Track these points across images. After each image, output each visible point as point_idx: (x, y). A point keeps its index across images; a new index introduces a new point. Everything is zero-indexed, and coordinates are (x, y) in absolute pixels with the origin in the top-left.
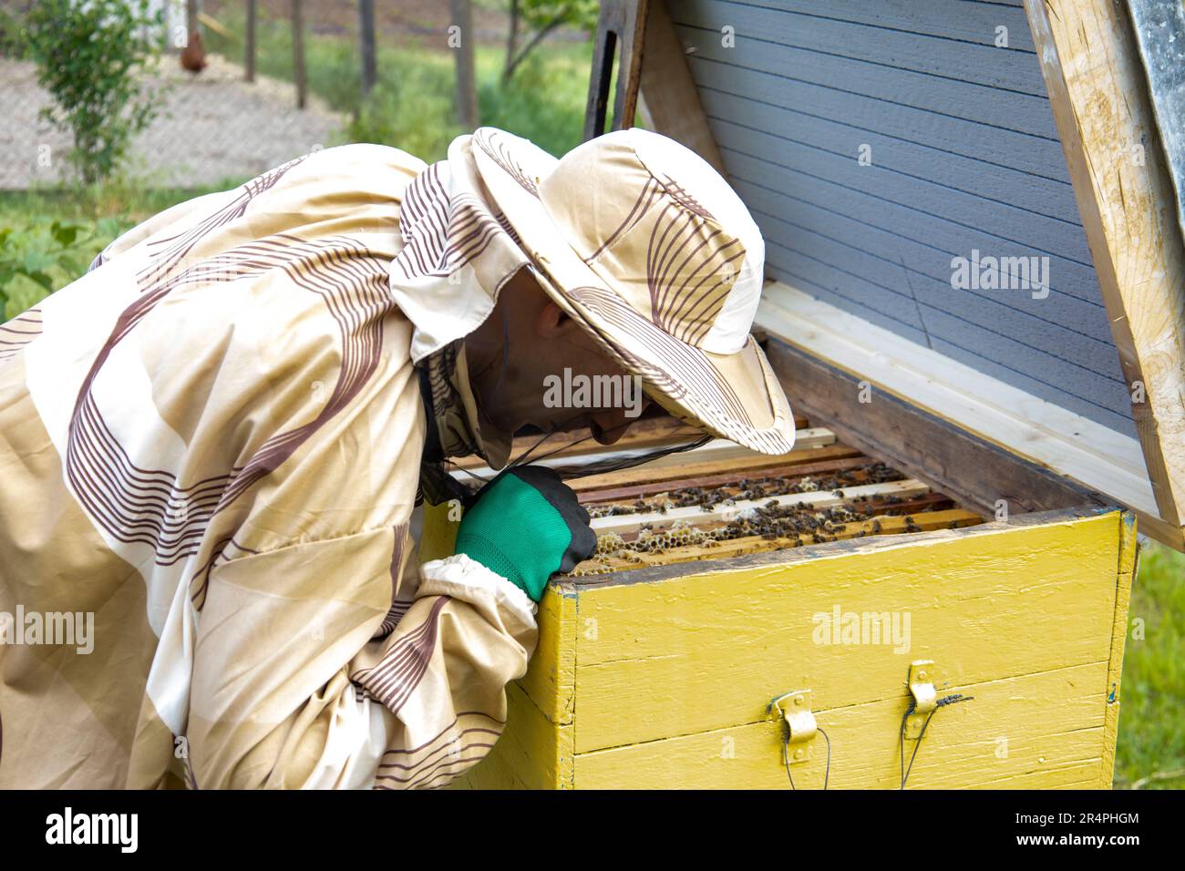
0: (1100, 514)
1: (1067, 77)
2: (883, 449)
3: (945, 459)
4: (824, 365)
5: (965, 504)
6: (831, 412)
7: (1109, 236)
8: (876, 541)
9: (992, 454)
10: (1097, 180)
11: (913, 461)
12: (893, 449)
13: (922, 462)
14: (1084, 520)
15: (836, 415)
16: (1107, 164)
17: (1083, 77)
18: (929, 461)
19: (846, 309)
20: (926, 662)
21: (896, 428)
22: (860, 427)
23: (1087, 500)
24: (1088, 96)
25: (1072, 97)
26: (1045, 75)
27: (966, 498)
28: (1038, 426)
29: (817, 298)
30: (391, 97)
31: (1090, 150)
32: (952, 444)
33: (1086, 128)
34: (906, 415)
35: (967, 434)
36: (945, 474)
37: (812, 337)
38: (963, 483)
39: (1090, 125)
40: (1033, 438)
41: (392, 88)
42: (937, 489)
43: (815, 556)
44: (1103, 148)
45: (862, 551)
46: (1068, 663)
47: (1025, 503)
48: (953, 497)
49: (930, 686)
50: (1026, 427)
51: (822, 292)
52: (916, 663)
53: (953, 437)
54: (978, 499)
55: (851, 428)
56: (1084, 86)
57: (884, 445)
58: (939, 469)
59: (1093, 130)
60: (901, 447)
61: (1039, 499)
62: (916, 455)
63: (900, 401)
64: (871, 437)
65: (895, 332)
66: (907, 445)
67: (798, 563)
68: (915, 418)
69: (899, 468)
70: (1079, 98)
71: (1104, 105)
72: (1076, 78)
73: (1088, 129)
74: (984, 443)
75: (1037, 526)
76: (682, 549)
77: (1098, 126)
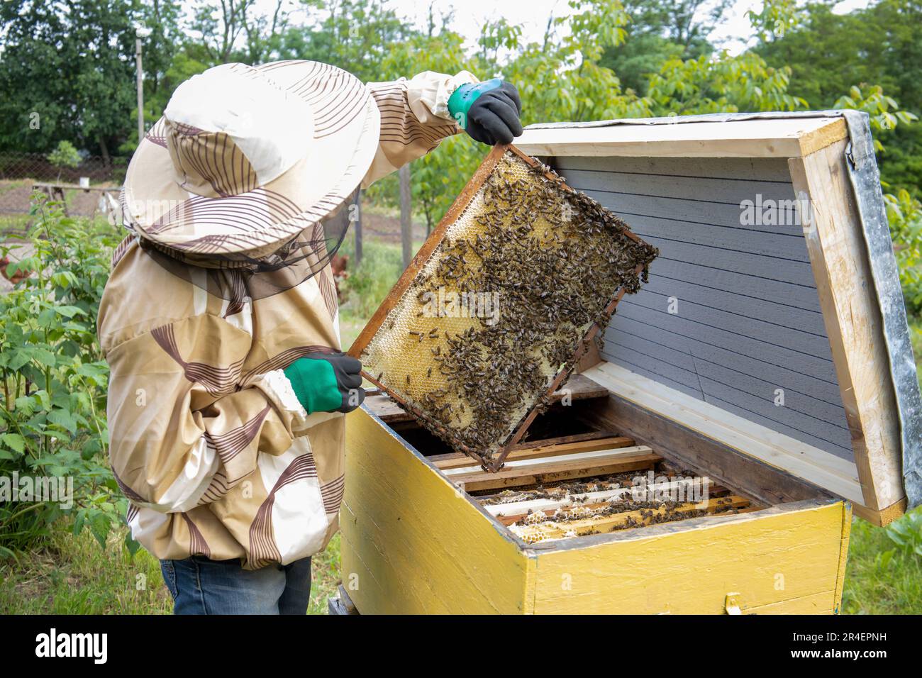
0: (832, 503)
1: (824, 247)
2: (684, 459)
3: (723, 466)
4: (646, 410)
5: (737, 493)
6: (650, 436)
7: (844, 340)
8: (706, 521)
9: (755, 465)
10: (838, 308)
11: (703, 466)
12: (689, 459)
13: (709, 468)
14: (823, 507)
15: (653, 438)
16: (844, 299)
17: (832, 248)
18: (713, 467)
19: (650, 378)
20: (736, 594)
21: (691, 447)
22: (668, 446)
23: (819, 495)
24: (834, 258)
25: (826, 259)
26: (808, 247)
27: (738, 489)
28: (777, 447)
29: (633, 372)
30: (371, 264)
31: (835, 291)
32: (727, 457)
33: (833, 277)
34: (698, 440)
35: (737, 452)
36: (723, 475)
37: (633, 393)
38: (735, 480)
39: (835, 275)
40: (775, 455)
41: (371, 260)
42: (719, 483)
43: (673, 531)
44: (842, 289)
45: (700, 527)
46: (813, 592)
47: (777, 494)
48: (730, 488)
49: (738, 608)
50: (770, 448)
51: (635, 367)
52: (730, 594)
53: (729, 454)
54: (746, 490)
55: (662, 446)
56: (833, 253)
57: (683, 456)
58: (720, 471)
59: (837, 279)
60: (694, 458)
61: (787, 492)
62: (704, 463)
63: (693, 432)
64: (675, 452)
65: (681, 391)
66: (698, 457)
67: (665, 535)
68: (704, 442)
69: (694, 470)
70: (830, 260)
71: (843, 264)
72: (829, 248)
73: (835, 278)
74: (749, 457)
75: (797, 511)
76: (582, 521)
77: (840, 276)
